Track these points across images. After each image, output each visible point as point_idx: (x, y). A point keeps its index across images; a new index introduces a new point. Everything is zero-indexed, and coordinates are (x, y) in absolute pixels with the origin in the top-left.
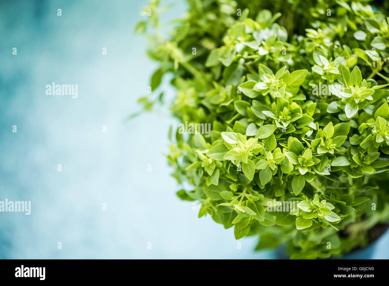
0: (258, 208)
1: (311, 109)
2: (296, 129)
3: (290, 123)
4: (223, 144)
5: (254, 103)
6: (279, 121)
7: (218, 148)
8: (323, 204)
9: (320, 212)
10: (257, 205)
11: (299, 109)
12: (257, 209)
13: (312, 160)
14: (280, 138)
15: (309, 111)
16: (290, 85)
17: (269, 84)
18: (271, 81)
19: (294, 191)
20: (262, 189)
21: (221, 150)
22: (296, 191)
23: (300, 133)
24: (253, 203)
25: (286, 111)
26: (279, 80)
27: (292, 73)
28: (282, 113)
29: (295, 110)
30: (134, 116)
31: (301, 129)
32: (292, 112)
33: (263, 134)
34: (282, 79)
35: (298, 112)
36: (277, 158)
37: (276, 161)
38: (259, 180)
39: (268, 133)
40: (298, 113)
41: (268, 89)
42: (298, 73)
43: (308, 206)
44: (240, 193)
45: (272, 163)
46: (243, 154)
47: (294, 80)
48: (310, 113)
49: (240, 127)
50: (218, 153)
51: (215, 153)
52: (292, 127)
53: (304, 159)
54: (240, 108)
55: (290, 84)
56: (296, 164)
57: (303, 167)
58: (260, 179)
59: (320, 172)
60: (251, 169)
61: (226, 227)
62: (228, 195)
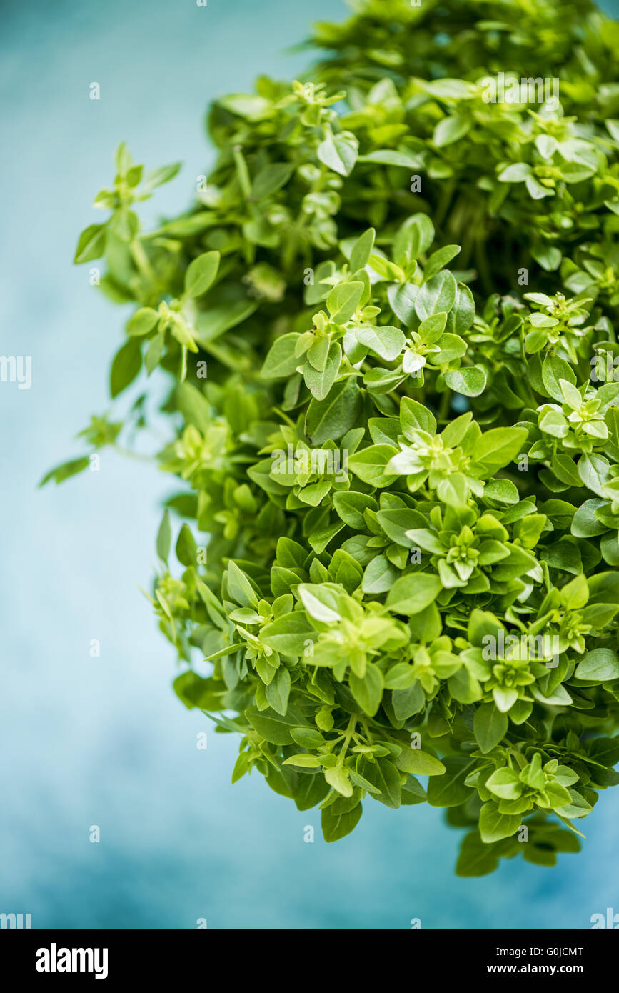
0: (385, 777)
1: (532, 529)
2: (492, 581)
3: (476, 565)
4: (302, 611)
5: (386, 500)
6: (449, 560)
7: (289, 621)
8: (550, 770)
9: (543, 797)
10: (384, 769)
11: (500, 531)
12: (382, 777)
13: (529, 669)
14: (450, 603)
15: (527, 534)
16: (480, 462)
17: (426, 460)
18: (431, 452)
19: (477, 740)
20: (398, 729)
21: (297, 628)
22: (484, 744)
23: (501, 592)
24: (375, 761)
25: (466, 535)
26: (452, 451)
27: (486, 433)
28: (458, 540)
29: (490, 531)
30: (74, 467)
31: (503, 584)
32: (481, 535)
33: (406, 598)
34: (460, 448)
35: (499, 540)
36: (441, 662)
37: (437, 672)
38: (392, 706)
39: (419, 597)
40: (499, 543)
41: (426, 472)
42: (502, 436)
43: (514, 781)
44: (340, 732)
45: (426, 674)
46: (354, 652)
47: (491, 451)
48: (527, 539)
49: (346, 564)
50: (289, 635)
51: (281, 633)
52: (479, 577)
53: (509, 667)
54: (348, 510)
55: (478, 459)
56: (486, 678)
57: (503, 686)
58: (393, 703)
59: (547, 697)
60: (374, 686)
61: (302, 806)
62: (310, 738)
